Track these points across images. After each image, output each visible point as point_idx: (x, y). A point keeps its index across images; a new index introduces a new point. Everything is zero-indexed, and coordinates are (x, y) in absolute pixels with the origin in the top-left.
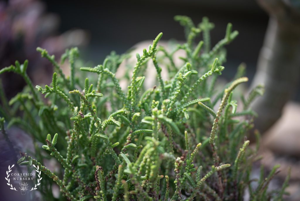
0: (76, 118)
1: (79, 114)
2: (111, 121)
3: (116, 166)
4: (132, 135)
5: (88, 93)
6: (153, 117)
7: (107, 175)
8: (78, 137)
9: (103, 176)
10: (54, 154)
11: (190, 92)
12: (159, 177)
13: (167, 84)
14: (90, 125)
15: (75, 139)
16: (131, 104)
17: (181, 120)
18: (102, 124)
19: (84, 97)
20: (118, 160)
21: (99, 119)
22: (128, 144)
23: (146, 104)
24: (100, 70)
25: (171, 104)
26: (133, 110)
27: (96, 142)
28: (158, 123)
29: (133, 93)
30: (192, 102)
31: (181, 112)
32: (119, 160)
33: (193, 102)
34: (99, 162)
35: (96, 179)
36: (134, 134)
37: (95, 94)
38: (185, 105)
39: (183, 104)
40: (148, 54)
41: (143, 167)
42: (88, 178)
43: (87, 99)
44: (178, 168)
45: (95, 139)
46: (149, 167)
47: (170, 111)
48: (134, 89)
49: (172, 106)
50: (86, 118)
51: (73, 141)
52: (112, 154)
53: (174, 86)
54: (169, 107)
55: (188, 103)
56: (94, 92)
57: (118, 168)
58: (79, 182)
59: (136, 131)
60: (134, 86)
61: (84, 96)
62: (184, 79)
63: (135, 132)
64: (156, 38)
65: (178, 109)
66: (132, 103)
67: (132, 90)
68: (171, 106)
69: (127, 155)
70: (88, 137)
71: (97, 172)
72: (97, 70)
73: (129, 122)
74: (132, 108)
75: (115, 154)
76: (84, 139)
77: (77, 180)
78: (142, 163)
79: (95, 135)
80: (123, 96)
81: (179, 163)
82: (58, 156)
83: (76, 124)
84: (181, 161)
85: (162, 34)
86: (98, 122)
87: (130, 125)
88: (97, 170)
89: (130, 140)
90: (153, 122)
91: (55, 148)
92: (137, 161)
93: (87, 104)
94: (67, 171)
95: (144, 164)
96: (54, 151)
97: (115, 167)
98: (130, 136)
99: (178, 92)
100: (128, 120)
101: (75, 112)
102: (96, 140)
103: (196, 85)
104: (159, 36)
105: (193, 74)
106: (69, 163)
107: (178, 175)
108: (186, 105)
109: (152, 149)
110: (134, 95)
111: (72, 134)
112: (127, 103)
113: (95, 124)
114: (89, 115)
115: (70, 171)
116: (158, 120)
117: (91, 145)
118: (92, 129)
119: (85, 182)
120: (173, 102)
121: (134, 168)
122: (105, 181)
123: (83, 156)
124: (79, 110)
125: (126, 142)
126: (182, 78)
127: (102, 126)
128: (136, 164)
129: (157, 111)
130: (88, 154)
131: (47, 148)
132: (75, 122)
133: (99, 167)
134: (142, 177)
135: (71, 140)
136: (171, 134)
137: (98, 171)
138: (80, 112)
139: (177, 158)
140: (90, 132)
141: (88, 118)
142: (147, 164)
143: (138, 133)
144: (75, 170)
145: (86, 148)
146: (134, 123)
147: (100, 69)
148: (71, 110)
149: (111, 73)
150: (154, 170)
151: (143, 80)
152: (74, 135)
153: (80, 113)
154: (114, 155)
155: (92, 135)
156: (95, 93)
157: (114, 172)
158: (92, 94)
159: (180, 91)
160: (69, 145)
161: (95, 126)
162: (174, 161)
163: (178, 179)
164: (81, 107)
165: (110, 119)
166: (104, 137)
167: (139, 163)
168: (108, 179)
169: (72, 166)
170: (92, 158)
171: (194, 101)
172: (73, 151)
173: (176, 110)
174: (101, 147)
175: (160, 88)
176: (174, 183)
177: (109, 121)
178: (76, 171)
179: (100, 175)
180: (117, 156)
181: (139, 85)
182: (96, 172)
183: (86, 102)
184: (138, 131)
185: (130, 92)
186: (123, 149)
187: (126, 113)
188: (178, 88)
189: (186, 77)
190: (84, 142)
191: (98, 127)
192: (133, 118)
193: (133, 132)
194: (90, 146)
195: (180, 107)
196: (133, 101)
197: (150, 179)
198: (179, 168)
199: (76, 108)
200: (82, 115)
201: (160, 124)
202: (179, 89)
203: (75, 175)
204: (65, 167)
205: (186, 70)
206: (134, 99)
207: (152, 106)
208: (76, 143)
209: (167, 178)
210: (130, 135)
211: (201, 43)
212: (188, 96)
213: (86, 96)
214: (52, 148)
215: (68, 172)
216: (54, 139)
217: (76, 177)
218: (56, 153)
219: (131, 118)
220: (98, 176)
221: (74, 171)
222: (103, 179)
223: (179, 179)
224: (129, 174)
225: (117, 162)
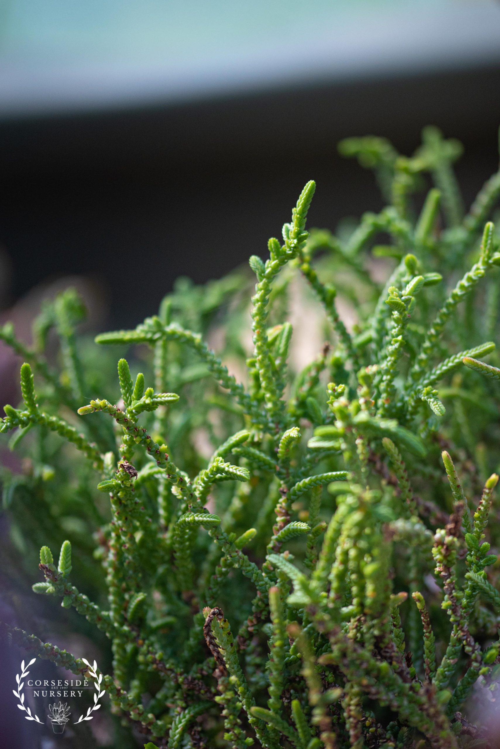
0: (114, 482)
1: (121, 469)
2: (219, 470)
3: (261, 600)
4: (288, 499)
5: (133, 403)
6: (339, 425)
7: (242, 631)
8: (132, 538)
9: (229, 634)
10: (70, 602)
11: (434, 340)
12: (395, 601)
13: (359, 332)
14: (161, 500)
15: (123, 548)
16: (267, 411)
17: (422, 427)
18: (194, 486)
19: (124, 416)
20: (263, 580)
21: (183, 473)
22: (281, 528)
23: (310, 399)
24: (154, 333)
25: (383, 386)
26: (277, 427)
27: (187, 543)
28: (358, 442)
29: (264, 375)
30: (443, 365)
31: (418, 401)
32: (266, 579)
33: (447, 365)
34: (208, 599)
35: (211, 647)
36: (295, 494)
37: (155, 400)
38: (424, 379)
39: (418, 379)
40: (285, 252)
41: (341, 577)
42: (186, 654)
43: (136, 421)
44: (445, 562)
45: (183, 533)
46: (359, 572)
47: (386, 406)
48: (267, 362)
49: (389, 389)
50: (144, 480)
51: (119, 554)
52: (242, 566)
53: (382, 331)
54: (379, 396)
55: (433, 371)
56: (150, 395)
57: (267, 605)
58: (161, 671)
59: (297, 484)
60: (265, 354)
61: (124, 413)
62: (407, 301)
63: (296, 487)
64: (298, 201)
65: (409, 395)
66: (269, 405)
67: (261, 368)
68: (385, 391)
69: (286, 554)
70: (160, 536)
71: (208, 625)
72: (147, 332)
73: (273, 462)
74: (273, 422)
75: (250, 565)
76: (150, 545)
77: (155, 666)
78: (337, 567)
79: (181, 519)
80: (239, 391)
81: (445, 547)
82: (85, 605)
83: (119, 502)
84: (448, 539)
85: (313, 185)
86: (182, 481)
87: (275, 471)
88: (207, 620)
89: (286, 514)
90: (341, 440)
91: (70, 584)
92: (321, 564)
93: (136, 436)
94: (122, 646)
95: (341, 567)
96: (68, 593)
97: (260, 603)
98: (284, 504)
99: (397, 345)
100: (268, 458)
101: (107, 469)
102: (186, 537)
103: (444, 314)
104: (307, 191)
105: (429, 284)
106: (123, 621)
107: (449, 584)
108: (429, 378)
109: (357, 517)
110: (269, 380)
111: (113, 535)
112: (254, 409)
113: (175, 490)
114: (151, 468)
115: (129, 648)
116: (354, 431)
117: (175, 555)
118: (166, 509)
119: (181, 668)
120: (389, 377)
121: (314, 584)
122: (238, 651)
123: (157, 596)
124: (116, 459)
125: (276, 522)
126: (398, 300)
127: (195, 490)
128: (318, 572)
129: (346, 406)
130: (172, 586)
131: (46, 588)
132: (113, 497)
133: (212, 610)
134: (345, 610)
135: (112, 552)
136: (402, 471)
137: (210, 621)
138: (122, 462)
139: (435, 533)
140: (162, 521)
141: (151, 479)
142: (352, 565)
143: (305, 487)
144: (144, 640)
145: (161, 570)
146: (286, 462)
147: (154, 329)
148: (95, 465)
149: (188, 333)
150: (376, 577)
151: (285, 334)
152: (118, 537)
153: (122, 466)
154: (249, 568)
155: (171, 526)
156: (155, 397)
157: (259, 619)
158: (146, 400)
159: (403, 338)
160: (110, 570)
161: (175, 496)
162: (428, 540)
163: (451, 593)
164: (123, 448)
165: (215, 464)
166: (208, 519)
167: (328, 569)
168: (244, 641)
169: (133, 630)
170: (184, 596)
171: (449, 362)
172: (124, 585)
173: (402, 400)
174: (204, 559)
175: (342, 350)
176: (443, 608)
177: (212, 471)
178: (147, 642)
179: (218, 633)
180: (256, 567)
181: (277, 352)
182: (206, 626)
183: (133, 430)
184: (304, 482)
185: (257, 377)
186: (270, 545)
187: (256, 439)
188: (394, 334)
189: (410, 294)
190: (152, 551)
191: (184, 495)
192: (281, 450)
193: (289, 490)
194: (172, 560)
195: (412, 390)
196: (269, 400)
197: (370, 608)
198: (448, 561)
199: (108, 458)
200: (129, 468)
201: (363, 444)
202: (397, 336)
203: (146, 652)
204: (113, 638)
205: (407, 278)
206: (273, 392)
207: (328, 402)
208: (130, 557)
209: (419, 600)
210: (284, 501)
211: (434, 196)
212: (429, 352)
213: (131, 412)
214: (60, 585)
215: (124, 650)
216: (61, 558)
217: (150, 657)
218: (76, 599)
219: (276, 449)
220: (213, 638)
221: (140, 642)
222: (232, 645)
223: (454, 594)
224: (303, 606)
225: (262, 585)
